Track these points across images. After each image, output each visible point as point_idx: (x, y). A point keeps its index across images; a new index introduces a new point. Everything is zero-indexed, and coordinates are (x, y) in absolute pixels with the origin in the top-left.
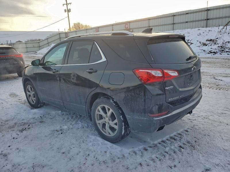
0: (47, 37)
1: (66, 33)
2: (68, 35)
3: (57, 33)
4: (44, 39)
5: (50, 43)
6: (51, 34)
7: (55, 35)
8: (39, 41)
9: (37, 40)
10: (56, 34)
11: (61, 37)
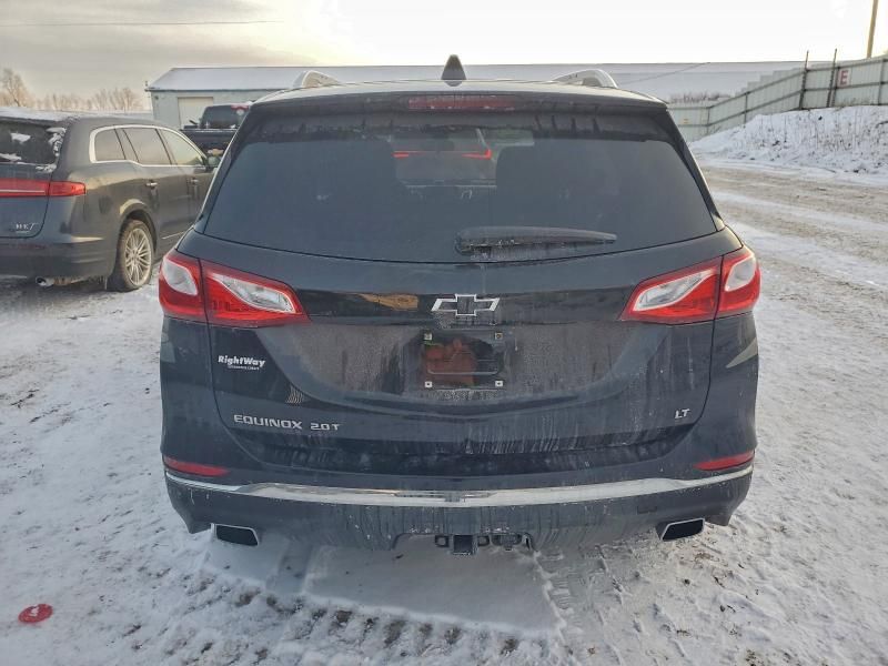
0: (746, 86)
1: (839, 68)
2: (843, 77)
3: (797, 66)
4: (733, 95)
5: (751, 110)
6: (769, 71)
7: (783, 76)
8: (711, 103)
9: (709, 99)
10: (790, 74)
11: (808, 86)
